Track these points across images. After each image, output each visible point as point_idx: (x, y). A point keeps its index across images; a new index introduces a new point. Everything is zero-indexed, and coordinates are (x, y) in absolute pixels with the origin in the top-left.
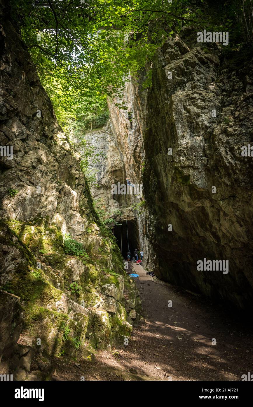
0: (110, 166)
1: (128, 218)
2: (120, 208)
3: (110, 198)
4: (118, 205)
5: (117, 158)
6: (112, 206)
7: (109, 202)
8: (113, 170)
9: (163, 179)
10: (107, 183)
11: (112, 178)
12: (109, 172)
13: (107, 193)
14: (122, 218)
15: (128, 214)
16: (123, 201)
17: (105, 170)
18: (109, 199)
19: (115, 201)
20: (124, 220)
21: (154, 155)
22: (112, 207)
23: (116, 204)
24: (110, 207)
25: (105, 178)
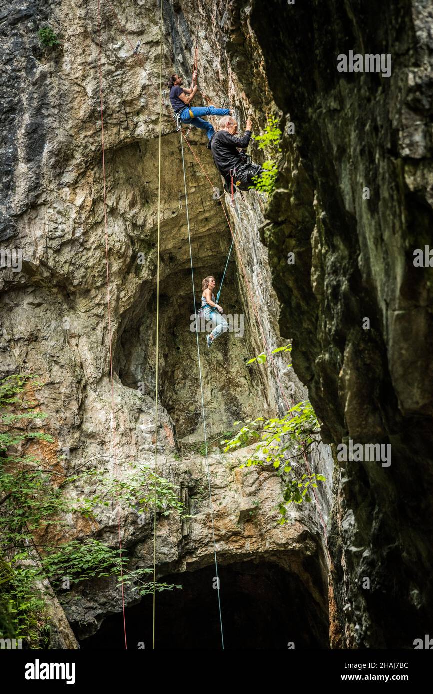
0: (83, 113)
1: (249, 530)
2: (179, 450)
3: (91, 372)
4: (168, 432)
5: (136, 41)
6: (114, 438)
7: (82, 408)
8: (107, 139)
9: (367, 260)
10: (68, 254)
11: (102, 209)
12: (78, 158)
13: (68, 336)
14: (198, 531)
15: (245, 504)
16: (204, 394)
17: (48, 148)
18: (82, 386)
19: (134, 396)
20: (218, 547)
21: (313, 89)
22: (114, 452)
23: (146, 425)
24: (93, 448)
25: (47, 213)
